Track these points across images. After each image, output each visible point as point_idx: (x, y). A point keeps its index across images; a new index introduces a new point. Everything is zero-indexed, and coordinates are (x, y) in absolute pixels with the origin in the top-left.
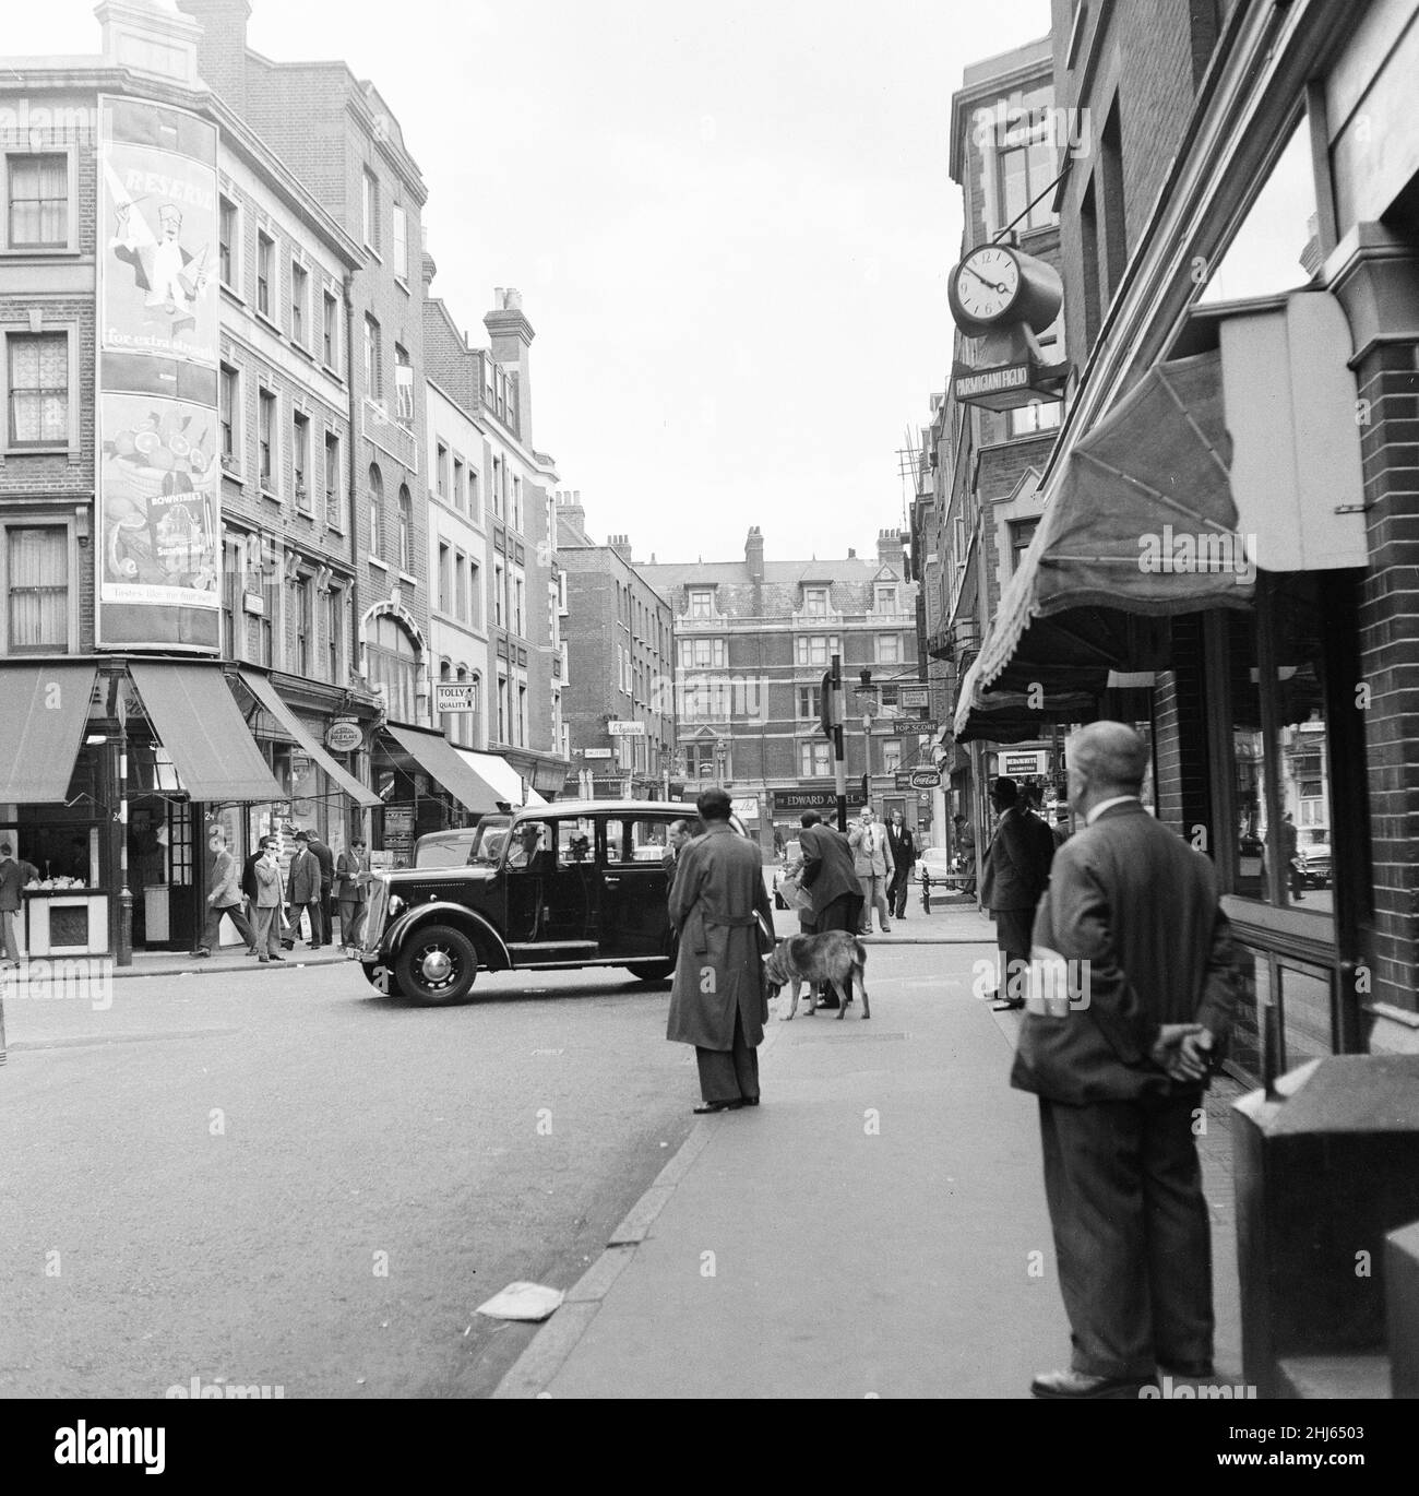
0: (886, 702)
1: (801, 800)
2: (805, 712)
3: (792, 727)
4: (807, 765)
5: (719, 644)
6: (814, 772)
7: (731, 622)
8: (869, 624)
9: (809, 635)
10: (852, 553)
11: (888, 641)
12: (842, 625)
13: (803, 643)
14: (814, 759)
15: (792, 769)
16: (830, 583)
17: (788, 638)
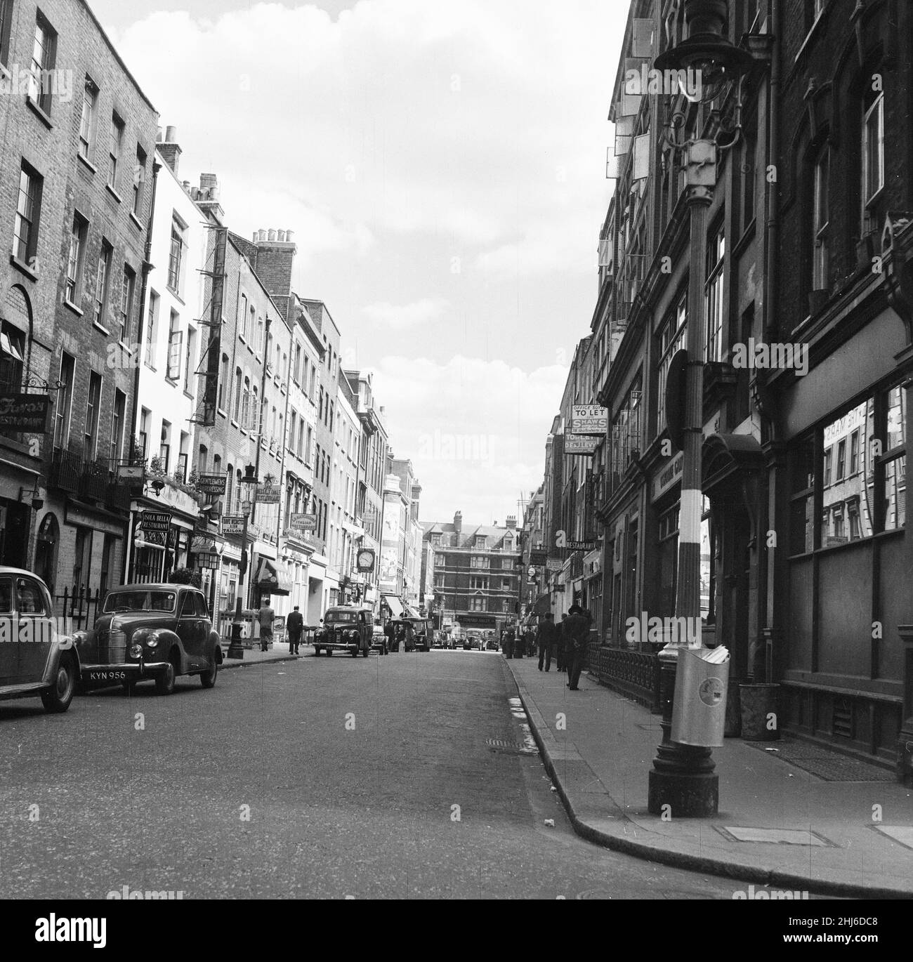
0: (504, 584)
1: (469, 620)
2: (473, 586)
3: (468, 591)
4: (472, 606)
5: (442, 556)
6: (474, 609)
7: (447, 548)
8: (501, 553)
9: (477, 556)
10: (496, 522)
11: (508, 561)
12: (490, 553)
13: (474, 559)
14: (475, 604)
15: (467, 608)
16: (486, 536)
17: (469, 556)
